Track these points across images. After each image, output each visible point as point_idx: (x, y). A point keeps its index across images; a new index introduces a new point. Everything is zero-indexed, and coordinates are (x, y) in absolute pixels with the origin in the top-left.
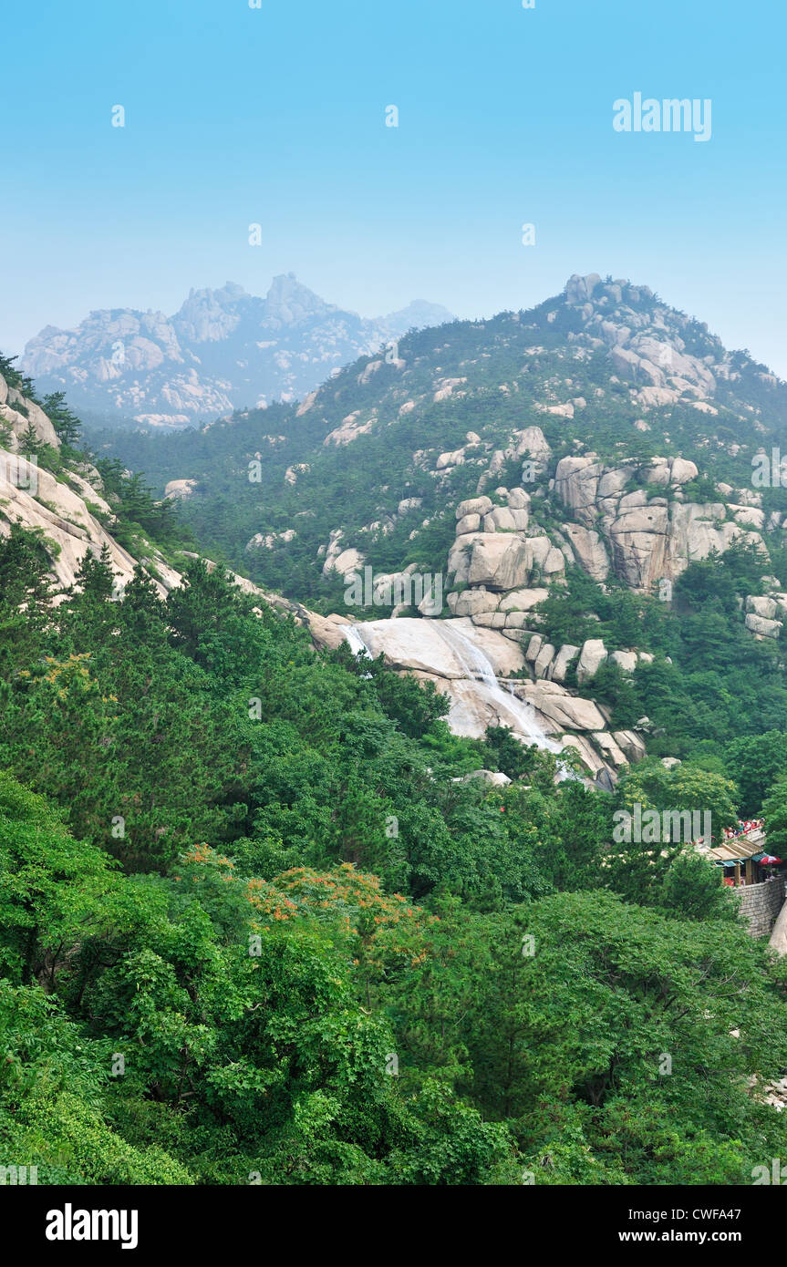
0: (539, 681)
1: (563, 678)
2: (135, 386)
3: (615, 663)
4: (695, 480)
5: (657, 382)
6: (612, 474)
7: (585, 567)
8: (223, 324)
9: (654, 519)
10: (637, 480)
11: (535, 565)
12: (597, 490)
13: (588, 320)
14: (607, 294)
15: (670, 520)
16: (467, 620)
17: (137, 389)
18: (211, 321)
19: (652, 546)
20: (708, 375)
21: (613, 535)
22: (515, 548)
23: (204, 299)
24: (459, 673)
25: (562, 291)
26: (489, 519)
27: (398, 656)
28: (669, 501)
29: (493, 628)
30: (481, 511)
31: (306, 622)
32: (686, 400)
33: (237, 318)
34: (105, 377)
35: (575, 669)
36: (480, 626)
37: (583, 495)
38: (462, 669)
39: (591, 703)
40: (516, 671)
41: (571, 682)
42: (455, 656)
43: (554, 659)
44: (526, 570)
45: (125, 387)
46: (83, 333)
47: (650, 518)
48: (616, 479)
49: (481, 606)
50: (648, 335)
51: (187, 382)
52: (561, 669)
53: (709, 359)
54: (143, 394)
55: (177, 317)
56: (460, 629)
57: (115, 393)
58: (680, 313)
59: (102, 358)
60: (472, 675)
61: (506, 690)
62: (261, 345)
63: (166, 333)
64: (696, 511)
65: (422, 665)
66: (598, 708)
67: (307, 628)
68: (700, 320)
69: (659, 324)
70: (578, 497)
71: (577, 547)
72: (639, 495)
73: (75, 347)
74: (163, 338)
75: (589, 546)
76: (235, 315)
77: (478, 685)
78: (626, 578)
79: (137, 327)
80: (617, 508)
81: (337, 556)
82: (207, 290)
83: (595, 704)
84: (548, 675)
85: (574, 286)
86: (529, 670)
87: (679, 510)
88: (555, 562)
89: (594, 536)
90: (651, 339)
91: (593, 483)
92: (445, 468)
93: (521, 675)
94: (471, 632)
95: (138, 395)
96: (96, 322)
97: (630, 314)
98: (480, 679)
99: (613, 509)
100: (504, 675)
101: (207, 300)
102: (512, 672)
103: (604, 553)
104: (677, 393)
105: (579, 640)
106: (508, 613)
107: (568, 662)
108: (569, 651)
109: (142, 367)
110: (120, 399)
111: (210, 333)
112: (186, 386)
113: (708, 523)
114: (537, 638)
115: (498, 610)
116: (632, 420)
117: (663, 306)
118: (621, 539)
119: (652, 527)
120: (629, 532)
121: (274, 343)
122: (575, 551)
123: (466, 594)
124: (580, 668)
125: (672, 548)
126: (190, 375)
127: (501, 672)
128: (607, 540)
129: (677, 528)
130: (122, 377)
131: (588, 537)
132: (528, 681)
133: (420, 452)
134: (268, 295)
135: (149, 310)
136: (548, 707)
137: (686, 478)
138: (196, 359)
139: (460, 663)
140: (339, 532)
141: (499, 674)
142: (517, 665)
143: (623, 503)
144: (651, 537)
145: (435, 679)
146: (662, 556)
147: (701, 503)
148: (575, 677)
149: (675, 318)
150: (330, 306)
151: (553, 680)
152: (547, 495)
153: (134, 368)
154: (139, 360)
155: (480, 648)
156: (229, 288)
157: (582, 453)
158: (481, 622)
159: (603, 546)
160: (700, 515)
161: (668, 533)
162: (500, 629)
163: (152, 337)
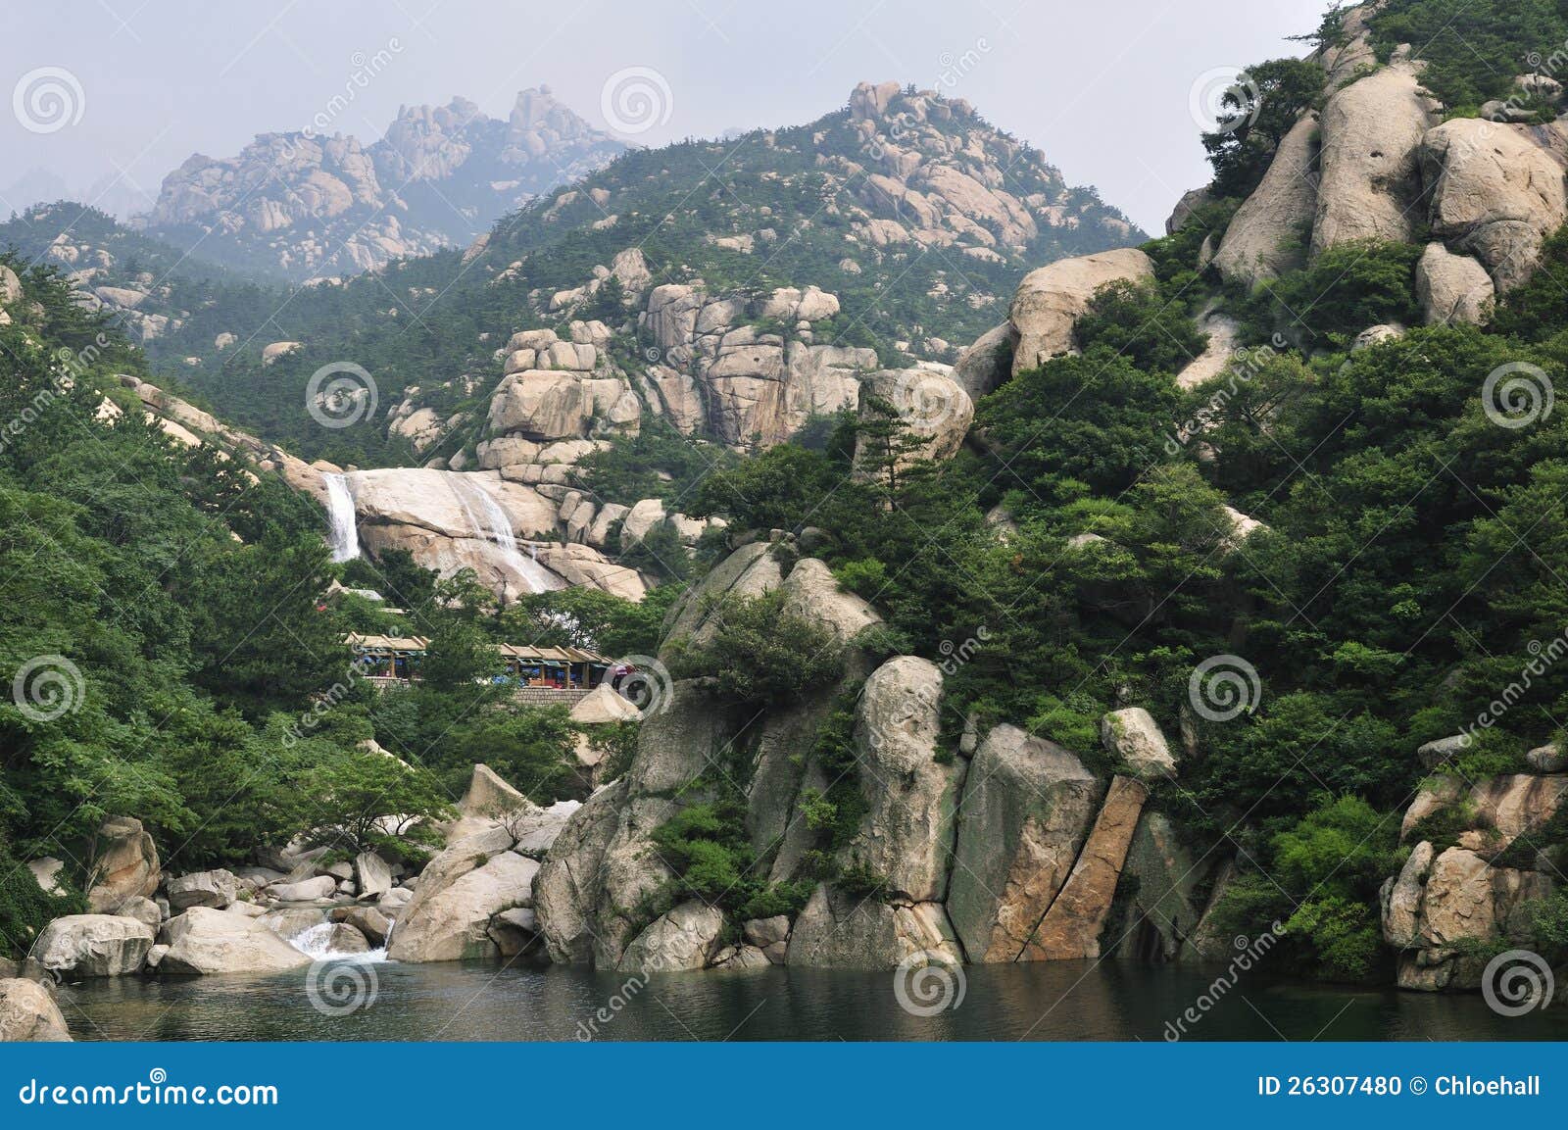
0: (570, 544)
1: (602, 543)
2: (309, 239)
3: (674, 527)
4: (833, 318)
5: (927, 222)
6: (716, 305)
7: (673, 419)
8: (444, 156)
9: (762, 360)
10: (749, 313)
11: (597, 411)
12: (696, 324)
13: (865, 143)
14: (908, 109)
15: (786, 363)
16: (495, 474)
17: (311, 243)
18: (427, 151)
19: (758, 393)
20: (1026, 218)
21: (710, 380)
22: (562, 387)
23: (418, 121)
24: (465, 531)
25: (845, 105)
26: (545, 355)
27: (387, 507)
28: (786, 341)
29: (525, 483)
30: (537, 346)
31: (279, 466)
32: (961, 244)
33: (467, 149)
34: (268, 225)
35: (619, 532)
36: (512, 480)
37: (677, 331)
38: (469, 526)
39: (634, 573)
40: (543, 532)
41: (612, 547)
42: (463, 511)
43: (593, 520)
44: (582, 416)
45: (296, 240)
46: (244, 166)
47: (757, 360)
48: (720, 311)
49: (513, 456)
50: (944, 163)
51: (383, 235)
52: (600, 531)
53: (1035, 199)
54: (319, 250)
55: (380, 145)
56: (479, 481)
57: (280, 248)
58: (1007, 137)
59: (264, 199)
60: (483, 534)
61: (526, 554)
62: (498, 186)
63: (360, 167)
64: (829, 355)
65: (415, 517)
66: (643, 580)
67: (280, 473)
68: (1034, 146)
69: (976, 150)
70: (672, 332)
71: (666, 395)
72: (746, 332)
73: (230, 184)
74: (357, 174)
75: (681, 393)
76: (464, 144)
77: (487, 546)
78: (724, 433)
79: (319, 158)
80: (718, 347)
81: (407, 416)
82: (424, 109)
83: (639, 574)
84: (582, 538)
85: (860, 98)
86: (561, 532)
87: (799, 351)
88: (626, 409)
89: (688, 381)
90: (947, 168)
91: (690, 316)
92: (558, 310)
93: (551, 537)
94: (496, 487)
95: (312, 250)
96: (262, 150)
97: (931, 136)
98: (494, 540)
99: (712, 349)
100: (527, 536)
101: (424, 122)
102: (538, 533)
103: (699, 402)
104: (955, 235)
105: (630, 500)
106: (545, 465)
107: (611, 523)
108: (612, 511)
109: (321, 213)
110: (287, 256)
111: (423, 168)
112: (381, 240)
113: (846, 370)
114: (575, 495)
115: (535, 462)
116: (838, 259)
117: (983, 126)
118: (719, 384)
119: (758, 371)
120: (729, 377)
121: (515, 183)
122: (662, 400)
123: (496, 443)
124: (624, 531)
125: (789, 399)
126: (388, 223)
127: (522, 533)
128: (703, 387)
129: (796, 373)
130: (291, 227)
131: (681, 382)
132: (556, 545)
133: (536, 291)
134: (511, 115)
135: (337, 134)
136: (575, 574)
137: (821, 314)
138: (401, 203)
139: (468, 519)
140: (416, 389)
141: (520, 535)
142: (546, 526)
143: (725, 341)
144: (757, 383)
145: (431, 536)
146: (774, 408)
147: (840, 346)
148: (618, 542)
149: (998, 144)
150: (599, 133)
151: (589, 544)
152: (635, 331)
153: (310, 214)
154: (317, 202)
155: (501, 505)
156: (457, 106)
157: (683, 281)
158: (511, 475)
159: (697, 394)
160: (836, 361)
161: (784, 379)
162: (533, 484)
163: (338, 171)
